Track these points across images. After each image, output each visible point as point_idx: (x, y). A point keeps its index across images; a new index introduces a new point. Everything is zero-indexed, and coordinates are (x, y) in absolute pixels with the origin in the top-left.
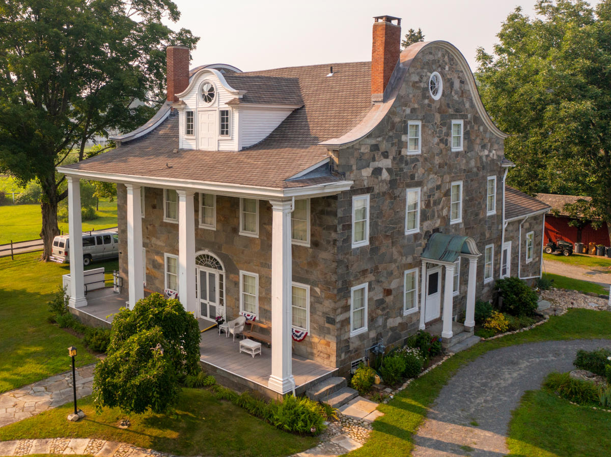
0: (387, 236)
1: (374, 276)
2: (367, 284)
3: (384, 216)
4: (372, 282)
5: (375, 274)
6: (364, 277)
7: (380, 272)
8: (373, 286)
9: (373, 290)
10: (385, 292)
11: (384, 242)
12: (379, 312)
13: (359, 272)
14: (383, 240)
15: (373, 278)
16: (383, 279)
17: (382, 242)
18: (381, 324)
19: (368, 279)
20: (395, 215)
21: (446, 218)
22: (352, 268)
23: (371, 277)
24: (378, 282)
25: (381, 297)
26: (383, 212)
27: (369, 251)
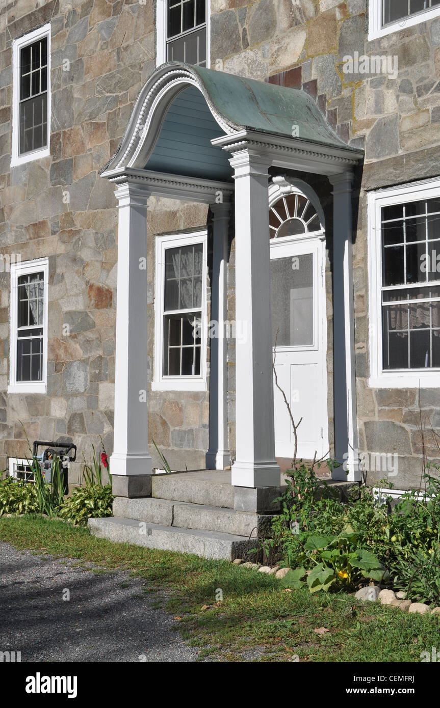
0: (98, 126)
1: (64, 242)
2: (46, 261)
3: (88, 71)
4: (59, 260)
5: (66, 237)
6: (38, 243)
7: (79, 232)
8: (59, 271)
9: (59, 282)
10: (93, 294)
11: (88, 146)
12: (77, 349)
13: (27, 228)
14: (86, 141)
15: (61, 249)
16: (86, 254)
17: (83, 144)
18: (82, 390)
19: (47, 249)
20: (119, 59)
21: (338, 16)
22: (13, 217)
23: (54, 245)
24: (74, 260)
25: (81, 307)
26: (85, 59)
27: (48, 171)
